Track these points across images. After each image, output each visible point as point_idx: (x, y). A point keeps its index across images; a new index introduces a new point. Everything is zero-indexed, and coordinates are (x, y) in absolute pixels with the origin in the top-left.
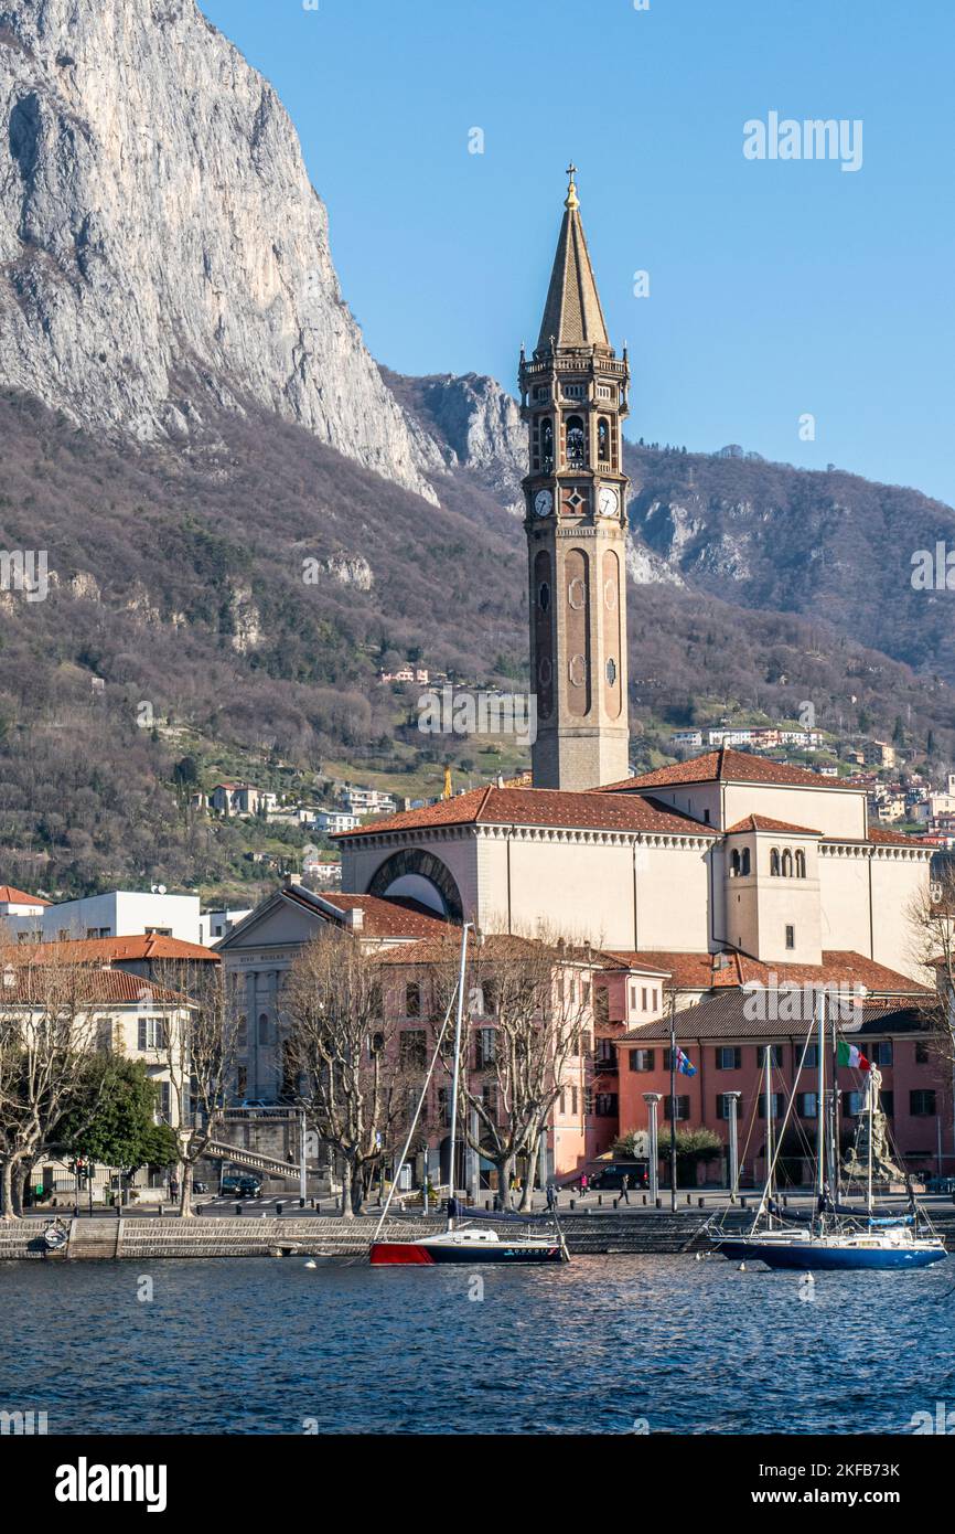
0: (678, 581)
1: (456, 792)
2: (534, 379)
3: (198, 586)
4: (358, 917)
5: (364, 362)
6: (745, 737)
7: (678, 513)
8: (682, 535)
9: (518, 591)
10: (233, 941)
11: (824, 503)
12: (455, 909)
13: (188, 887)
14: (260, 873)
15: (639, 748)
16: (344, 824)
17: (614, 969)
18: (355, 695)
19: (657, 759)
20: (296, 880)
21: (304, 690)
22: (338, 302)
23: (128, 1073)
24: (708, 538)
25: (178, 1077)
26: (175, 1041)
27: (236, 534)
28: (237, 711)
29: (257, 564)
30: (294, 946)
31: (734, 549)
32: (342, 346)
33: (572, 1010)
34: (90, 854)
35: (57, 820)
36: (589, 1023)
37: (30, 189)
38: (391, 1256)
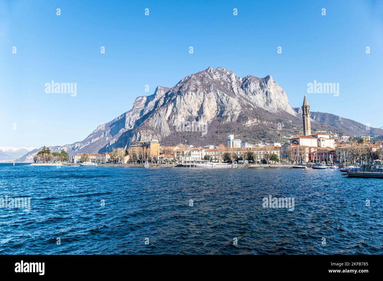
0: (314, 121)
1: (298, 136)
2: (303, 108)
4: (291, 144)
5: (291, 107)
6: (320, 132)
7: (314, 116)
8: (314, 118)
9: (302, 122)
10: (282, 146)
11: (325, 115)
12: (298, 144)
13: (279, 143)
14: (285, 142)
15: (312, 133)
16: (290, 138)
17: (310, 148)
18: (291, 130)
19: (313, 133)
20: (287, 142)
21: (287, 129)
22: (289, 103)
23: (275, 155)
24: (317, 118)
25: (279, 155)
26: (279, 153)
27: (282, 119)
28: (282, 131)
29: (284, 121)
30: (287, 146)
31: (319, 119)
32: (289, 106)
33: (307, 151)
34: (272, 140)
35: (270, 138)
36: (308, 152)
37: (267, 97)
38: (294, 167)
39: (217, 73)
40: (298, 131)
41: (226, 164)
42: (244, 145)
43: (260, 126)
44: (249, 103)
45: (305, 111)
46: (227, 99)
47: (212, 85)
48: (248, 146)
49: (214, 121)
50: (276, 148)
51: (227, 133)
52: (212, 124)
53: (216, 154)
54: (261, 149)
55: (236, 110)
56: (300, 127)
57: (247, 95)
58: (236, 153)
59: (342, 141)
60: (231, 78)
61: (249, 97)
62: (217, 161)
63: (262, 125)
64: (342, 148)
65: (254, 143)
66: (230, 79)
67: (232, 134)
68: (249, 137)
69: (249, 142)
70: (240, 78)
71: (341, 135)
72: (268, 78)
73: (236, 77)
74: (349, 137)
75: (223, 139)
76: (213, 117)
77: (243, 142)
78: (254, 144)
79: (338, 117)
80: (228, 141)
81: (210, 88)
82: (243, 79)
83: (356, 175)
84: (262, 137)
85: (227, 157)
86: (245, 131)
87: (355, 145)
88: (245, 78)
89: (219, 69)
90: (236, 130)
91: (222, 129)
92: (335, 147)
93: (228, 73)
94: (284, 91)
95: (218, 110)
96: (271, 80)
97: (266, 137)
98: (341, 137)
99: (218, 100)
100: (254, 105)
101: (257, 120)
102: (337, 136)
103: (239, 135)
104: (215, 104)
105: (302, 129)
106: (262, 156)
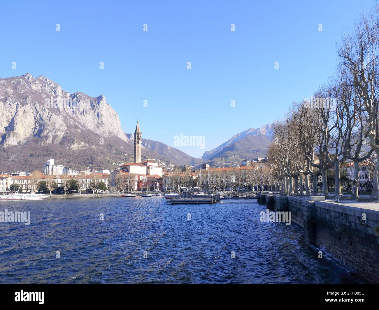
0: (145, 148)
1: (128, 163)
2: (135, 134)
3: (110, 148)
4: (121, 172)
5: (123, 132)
6: (150, 159)
7: (145, 144)
8: (145, 145)
9: (133, 149)
10: (111, 174)
11: (156, 143)
12: (128, 171)
13: (109, 170)
14: (114, 169)
15: (142, 160)
16: (120, 165)
17: (139, 176)
18: (121, 156)
19: (143, 161)
20: (116, 169)
21: (118, 156)
22: (121, 128)
23: (103, 183)
24: (147, 145)
25: (107, 183)
26: (107, 181)
27: (113, 144)
28: (113, 157)
29: (115, 146)
30: (116, 174)
31: (149, 147)
32: (121, 131)
33: (136, 178)
34: (101, 167)
35: (99, 165)
36: (137, 179)
37: (98, 119)
38: (123, 196)
39: (37, 82)
40: (128, 158)
41: (41, 195)
42: (67, 172)
43: (88, 151)
44: (77, 124)
45: (137, 137)
46: (49, 116)
47: (30, 96)
48: (72, 173)
49: (28, 141)
50: (104, 176)
51: (45, 157)
52: (25, 144)
53: (28, 182)
54: (88, 177)
55: (59, 130)
56: (130, 154)
57: (75, 114)
58: (55, 181)
59: (169, 170)
60: (56, 92)
61: (77, 117)
62: (29, 191)
63: (91, 149)
64: (169, 176)
65: (79, 169)
66: (55, 92)
67: (53, 159)
68: (74, 163)
69: (73, 168)
70: (68, 94)
71: (168, 163)
72: (100, 98)
73: (62, 91)
74: (175, 165)
75: (40, 165)
76: (28, 136)
77: (66, 169)
78: (80, 171)
79: (166, 146)
80: (47, 166)
81: (27, 100)
82: (71, 95)
83: (178, 202)
84: (90, 163)
85: (44, 187)
86: (69, 156)
87: (178, 173)
88: (74, 94)
89: (40, 78)
90: (58, 154)
91: (39, 152)
92: (162, 174)
93: (52, 85)
94: (117, 114)
95: (35, 128)
96: (103, 102)
97: (94, 164)
98: (168, 166)
99: (36, 115)
100: (82, 127)
101: (85, 144)
102: (165, 164)
103: (61, 160)
104: (32, 120)
105: (133, 156)
106: (88, 185)
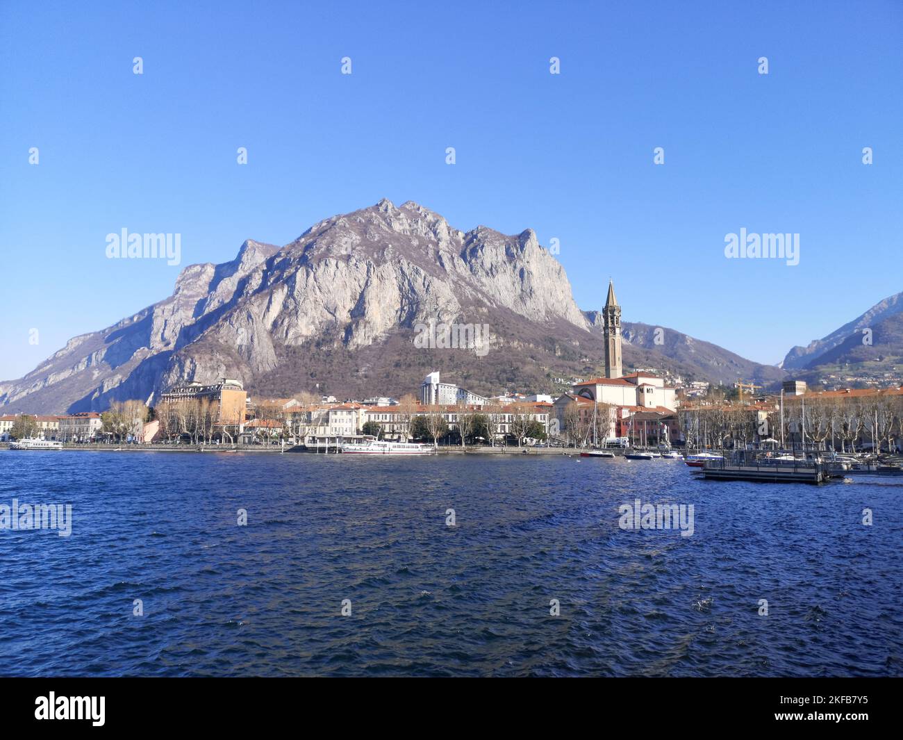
0: (630, 344)
1: (593, 379)
2: (605, 311)
3: (550, 346)
4: (576, 399)
5: (577, 309)
6: (643, 370)
7: (630, 333)
8: (631, 337)
9: (603, 346)
10: (556, 403)
12: (593, 398)
13: (549, 394)
14: (561, 392)
15: (624, 372)
16: (575, 384)
17: (620, 408)
18: (576, 363)
19: (627, 373)
20: (566, 393)
21: (568, 362)
22: (573, 299)
23: (539, 424)
24: (636, 337)
25: (547, 425)
26: (546, 419)
27: (556, 337)
28: (557, 366)
29: (560, 342)
30: (566, 404)
31: (640, 340)
32: (574, 307)
33: (613, 415)
34: (533, 388)
35: (528, 383)
36: (616, 417)
37: (523, 283)
38: (583, 455)
39: (402, 215)
40: (592, 366)
41: (419, 445)
42: (465, 398)
43: (503, 353)
44: (480, 296)
45: (609, 319)
46: (426, 283)
47: (390, 246)
48: (474, 400)
49: (391, 335)
50: (541, 407)
51: (423, 368)
52: (386, 343)
53: (393, 419)
54: (506, 410)
55: (446, 311)
56: (596, 358)
57: (475, 275)
58: (443, 417)
59: (692, 394)
60: (438, 231)
61: (479, 280)
62: (396, 437)
63: (509, 349)
64: (693, 409)
65: (488, 393)
66: (435, 233)
67: (436, 371)
68: (476, 380)
69: (476, 390)
70: (460, 233)
71: (689, 379)
72: (525, 236)
73: (449, 229)
74: (708, 384)
75: (414, 384)
76: (390, 325)
77: (462, 393)
78: (489, 396)
79: (684, 336)
80: (426, 387)
81: (385, 252)
82: (467, 235)
83: (722, 474)
84: (509, 380)
85: (422, 429)
86: (468, 364)
87: (720, 404)
88: (472, 232)
89: (407, 207)
90: (447, 362)
92: (676, 406)
93: (430, 218)
94: (562, 270)
95: (402, 309)
96: (532, 243)
97: (518, 381)
98: (689, 385)
99: (403, 284)
100: (490, 302)
101: (497, 338)
102: (681, 382)
103: (452, 373)
104: (396, 293)
105: (603, 362)
106: (507, 426)
